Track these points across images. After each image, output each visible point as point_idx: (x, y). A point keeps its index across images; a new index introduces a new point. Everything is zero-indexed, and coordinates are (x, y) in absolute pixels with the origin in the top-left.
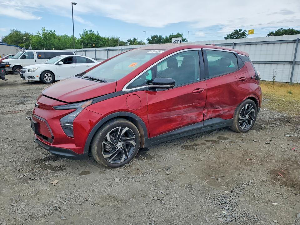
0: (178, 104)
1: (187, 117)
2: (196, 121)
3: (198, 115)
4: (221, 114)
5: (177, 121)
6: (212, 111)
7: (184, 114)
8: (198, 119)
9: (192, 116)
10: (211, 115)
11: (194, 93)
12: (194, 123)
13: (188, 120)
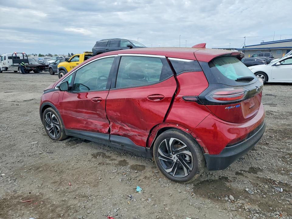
0: (83, 108)
1: (92, 123)
2: (101, 131)
3: (104, 126)
4: (129, 135)
5: (83, 123)
6: (119, 127)
7: (89, 119)
8: (103, 130)
9: (96, 124)
10: (117, 131)
11: (94, 100)
12: (98, 131)
13: (92, 126)
